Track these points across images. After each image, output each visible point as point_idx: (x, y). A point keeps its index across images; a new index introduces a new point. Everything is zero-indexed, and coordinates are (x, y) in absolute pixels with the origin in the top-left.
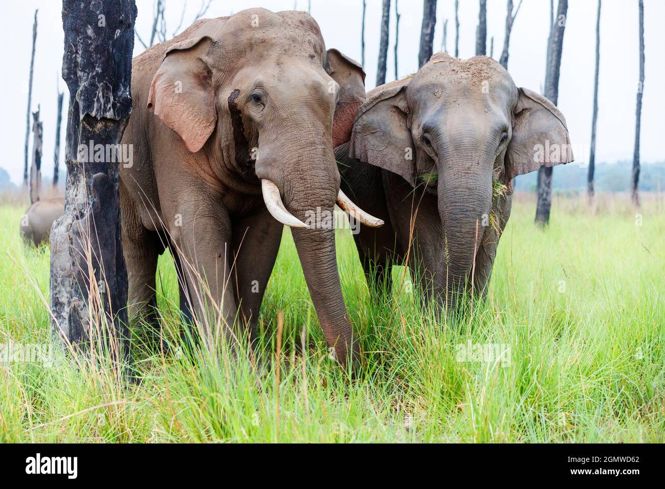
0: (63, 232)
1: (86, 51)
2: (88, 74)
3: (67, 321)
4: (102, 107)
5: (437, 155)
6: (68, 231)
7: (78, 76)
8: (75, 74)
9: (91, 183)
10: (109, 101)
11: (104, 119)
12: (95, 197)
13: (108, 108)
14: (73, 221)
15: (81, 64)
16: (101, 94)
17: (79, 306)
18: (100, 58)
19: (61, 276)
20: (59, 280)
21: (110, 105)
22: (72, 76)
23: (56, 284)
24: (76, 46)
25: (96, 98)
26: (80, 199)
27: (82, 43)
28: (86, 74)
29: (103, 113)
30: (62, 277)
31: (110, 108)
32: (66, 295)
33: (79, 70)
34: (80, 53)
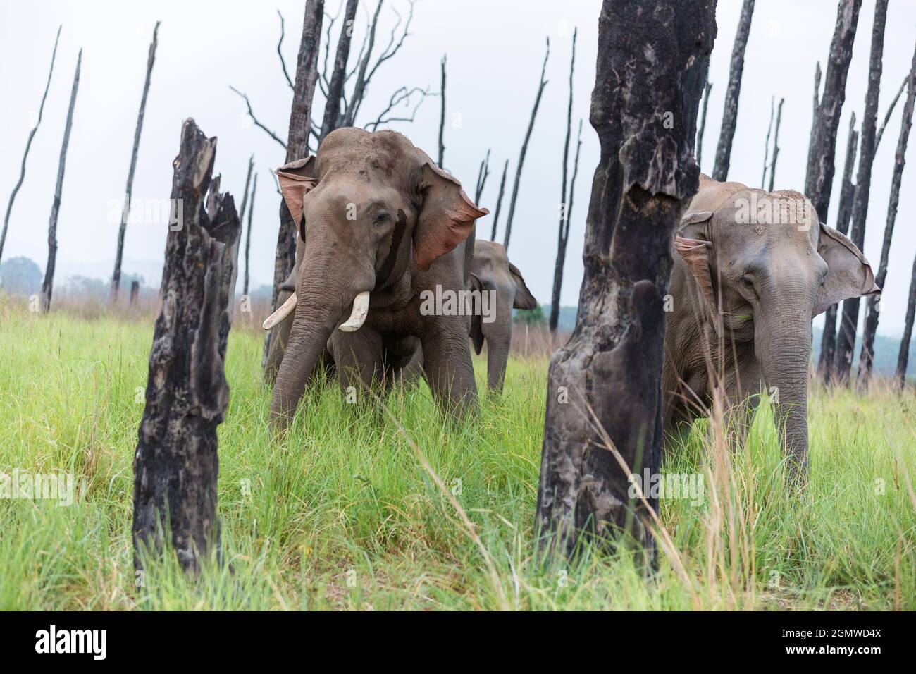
0: (578, 368)
1: (640, 83)
2: (641, 121)
3: (572, 512)
4: (660, 176)
5: (758, 298)
6: (585, 367)
7: (622, 122)
8: (618, 118)
9: (629, 295)
10: (672, 168)
11: (662, 195)
12: (634, 319)
13: (669, 179)
14: (595, 353)
15: (630, 104)
16: (659, 155)
17: (594, 489)
18: (663, 98)
19: (566, 439)
20: (563, 444)
21: (672, 174)
22: (611, 122)
23: (556, 451)
24: (622, 74)
25: (652, 161)
26: (609, 319)
27: (634, 71)
28: (637, 121)
29: (661, 185)
30: (569, 440)
31: (671, 179)
32: (573, 469)
33: (626, 113)
34: (630, 85)
